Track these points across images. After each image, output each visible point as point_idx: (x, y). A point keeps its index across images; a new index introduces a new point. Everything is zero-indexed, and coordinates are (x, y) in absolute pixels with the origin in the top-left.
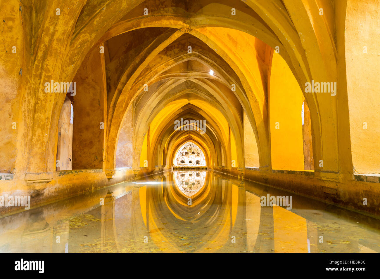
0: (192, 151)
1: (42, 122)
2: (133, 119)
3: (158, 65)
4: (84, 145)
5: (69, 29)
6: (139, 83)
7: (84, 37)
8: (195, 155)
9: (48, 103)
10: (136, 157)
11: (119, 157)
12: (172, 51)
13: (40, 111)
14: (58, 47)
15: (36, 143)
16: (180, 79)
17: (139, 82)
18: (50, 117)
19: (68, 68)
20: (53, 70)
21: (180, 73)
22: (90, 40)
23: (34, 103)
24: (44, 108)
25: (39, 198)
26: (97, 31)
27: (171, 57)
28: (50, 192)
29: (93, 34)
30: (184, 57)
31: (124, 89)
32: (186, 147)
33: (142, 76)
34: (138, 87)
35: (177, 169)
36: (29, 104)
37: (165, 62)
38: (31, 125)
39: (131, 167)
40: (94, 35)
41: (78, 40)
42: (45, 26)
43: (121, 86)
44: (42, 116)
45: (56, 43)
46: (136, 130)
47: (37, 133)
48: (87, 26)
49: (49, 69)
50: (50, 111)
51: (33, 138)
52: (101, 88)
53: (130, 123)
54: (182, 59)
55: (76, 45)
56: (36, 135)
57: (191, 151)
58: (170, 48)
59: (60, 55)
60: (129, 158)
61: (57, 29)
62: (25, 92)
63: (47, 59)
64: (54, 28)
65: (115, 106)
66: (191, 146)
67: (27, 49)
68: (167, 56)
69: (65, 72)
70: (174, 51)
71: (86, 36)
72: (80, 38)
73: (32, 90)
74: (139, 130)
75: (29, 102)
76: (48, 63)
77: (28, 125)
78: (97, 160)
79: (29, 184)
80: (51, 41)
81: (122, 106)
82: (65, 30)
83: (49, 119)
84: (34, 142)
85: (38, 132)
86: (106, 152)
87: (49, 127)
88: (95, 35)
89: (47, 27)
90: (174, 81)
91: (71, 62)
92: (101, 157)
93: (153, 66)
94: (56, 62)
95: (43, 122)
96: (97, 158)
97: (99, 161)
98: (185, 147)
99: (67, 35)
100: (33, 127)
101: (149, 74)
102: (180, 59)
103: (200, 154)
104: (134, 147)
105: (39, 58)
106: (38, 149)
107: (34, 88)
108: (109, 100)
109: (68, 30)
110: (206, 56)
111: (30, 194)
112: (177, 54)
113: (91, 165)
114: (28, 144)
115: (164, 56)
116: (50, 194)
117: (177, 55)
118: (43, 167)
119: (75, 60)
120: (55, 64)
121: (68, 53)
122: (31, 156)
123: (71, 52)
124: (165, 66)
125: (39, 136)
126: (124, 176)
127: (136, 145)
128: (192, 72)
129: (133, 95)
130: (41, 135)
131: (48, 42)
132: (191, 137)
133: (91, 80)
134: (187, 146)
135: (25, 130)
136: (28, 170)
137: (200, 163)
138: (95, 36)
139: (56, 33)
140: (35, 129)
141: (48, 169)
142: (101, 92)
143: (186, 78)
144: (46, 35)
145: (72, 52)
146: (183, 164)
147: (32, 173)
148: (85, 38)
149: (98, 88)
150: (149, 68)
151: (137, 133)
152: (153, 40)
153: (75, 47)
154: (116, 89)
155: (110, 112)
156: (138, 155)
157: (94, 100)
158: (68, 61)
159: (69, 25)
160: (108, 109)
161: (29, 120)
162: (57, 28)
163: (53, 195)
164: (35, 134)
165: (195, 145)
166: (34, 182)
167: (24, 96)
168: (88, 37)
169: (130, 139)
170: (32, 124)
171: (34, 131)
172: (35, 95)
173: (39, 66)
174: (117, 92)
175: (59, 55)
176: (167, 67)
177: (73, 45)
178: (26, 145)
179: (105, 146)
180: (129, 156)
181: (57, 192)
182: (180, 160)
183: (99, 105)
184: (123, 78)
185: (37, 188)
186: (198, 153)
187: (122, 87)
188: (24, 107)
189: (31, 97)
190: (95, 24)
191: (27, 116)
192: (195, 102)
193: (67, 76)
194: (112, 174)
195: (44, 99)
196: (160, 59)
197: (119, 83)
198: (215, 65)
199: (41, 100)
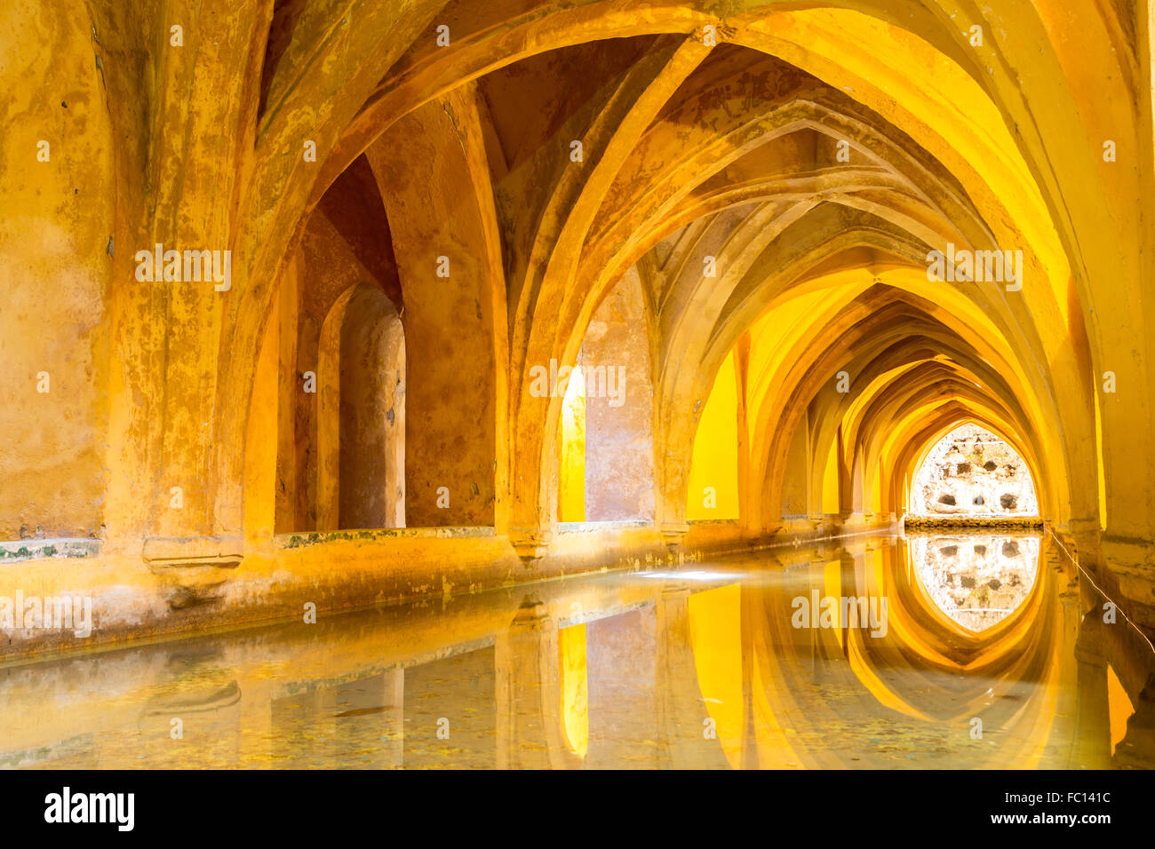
0: (986, 460)
1: (189, 389)
2: (651, 356)
3: (674, 163)
4: (439, 449)
5: (232, 102)
6: (614, 233)
7: (299, 118)
8: (998, 474)
9: (204, 330)
10: (669, 485)
11: (610, 486)
12: (722, 106)
13: (182, 357)
14: (211, 162)
15: (174, 450)
16: (793, 203)
17: (611, 230)
18: (215, 373)
19: (258, 220)
20: (205, 233)
21: (786, 178)
22: (317, 125)
23: (163, 332)
24: (194, 347)
25: (205, 610)
26: (334, 93)
27: (716, 130)
28: (251, 594)
29: (324, 105)
30: (764, 125)
31: (552, 259)
32: (959, 444)
33: (619, 209)
34: (610, 245)
35: (922, 527)
36: (149, 338)
37: (697, 152)
38: (158, 399)
39: (652, 521)
40: (326, 109)
41: (282, 132)
42: (168, 105)
43: (544, 248)
44: (189, 371)
45: (203, 149)
46: (667, 392)
47: (176, 422)
48: (302, 82)
49: (192, 229)
50: (212, 354)
51: (165, 436)
52: (479, 260)
53: (643, 369)
54: (757, 132)
55: (276, 147)
56: (174, 429)
57: (980, 461)
58: (712, 98)
59: (221, 185)
60: (643, 489)
61: (196, 109)
62: (128, 306)
63: (182, 202)
64: (189, 106)
65: (532, 318)
66: (979, 440)
67: (128, 179)
68: (704, 126)
69: (252, 232)
70: (726, 109)
71: (303, 113)
72: (286, 124)
73: (152, 297)
74: (675, 393)
75: (146, 331)
76: (189, 211)
77: (147, 398)
78: (476, 497)
79: (159, 569)
80: (187, 145)
81: (556, 317)
82: (220, 109)
83: (209, 378)
84: (170, 449)
85: (181, 417)
86: (509, 472)
87: (212, 400)
88: (331, 106)
89: (173, 107)
90: (774, 210)
91: (265, 201)
92: (488, 488)
93: (657, 169)
94: (212, 208)
95: (192, 387)
96: (477, 492)
97: (483, 500)
98: (956, 444)
99: (230, 123)
100: (164, 405)
101: (642, 197)
102: (752, 134)
103: (1019, 470)
104: (660, 449)
105: (165, 201)
106: (181, 467)
107: (161, 291)
108: (511, 298)
109: (231, 107)
110: (842, 113)
111: (167, 599)
112: (739, 116)
113: (460, 514)
114: (149, 453)
115: (693, 128)
116: (249, 600)
117: (737, 122)
118: (198, 521)
119: (277, 193)
120: (209, 213)
121: (255, 172)
122: (161, 487)
123: (263, 170)
124: (700, 163)
125: (183, 430)
126: (612, 551)
127: (667, 445)
128: (829, 172)
129: (596, 276)
130: (189, 427)
131: (182, 149)
132: (962, 407)
133: (449, 238)
134: (964, 441)
135: (137, 415)
136: (152, 528)
137: (1020, 503)
138: (333, 109)
139: (197, 120)
140: (170, 410)
141: (217, 525)
142: (480, 273)
143: (813, 195)
144: (174, 128)
145: (266, 169)
146: (950, 508)
147: (166, 539)
148: (301, 121)
149: (471, 261)
150: (641, 178)
151: (670, 403)
152: (617, 83)
153: (275, 152)
154: (528, 260)
155: (517, 337)
156: (679, 478)
157: (462, 301)
158: (259, 197)
159: (230, 90)
160: (509, 327)
161: (150, 383)
162: (196, 104)
163: (262, 604)
164: (172, 425)
165: (996, 437)
166: (173, 565)
167: (125, 316)
168: (309, 117)
169: (645, 423)
170: (162, 394)
171: (167, 416)
172: (165, 311)
173: (168, 223)
174: (531, 270)
175: (218, 186)
176: (705, 165)
177: (268, 146)
178: (142, 457)
179: (505, 452)
180: (643, 482)
181: (282, 595)
182: (937, 495)
183: (480, 316)
184: (547, 222)
185: (186, 582)
186: (1010, 467)
187: (545, 252)
188: (129, 348)
189: (152, 317)
190: (328, 72)
191: (141, 374)
192: (898, 278)
193: (259, 244)
194: (532, 543)
195: (190, 322)
196: (681, 141)
197: (534, 241)
198: (879, 142)
199: (182, 323)
